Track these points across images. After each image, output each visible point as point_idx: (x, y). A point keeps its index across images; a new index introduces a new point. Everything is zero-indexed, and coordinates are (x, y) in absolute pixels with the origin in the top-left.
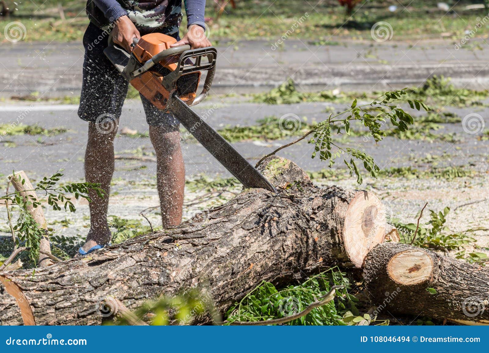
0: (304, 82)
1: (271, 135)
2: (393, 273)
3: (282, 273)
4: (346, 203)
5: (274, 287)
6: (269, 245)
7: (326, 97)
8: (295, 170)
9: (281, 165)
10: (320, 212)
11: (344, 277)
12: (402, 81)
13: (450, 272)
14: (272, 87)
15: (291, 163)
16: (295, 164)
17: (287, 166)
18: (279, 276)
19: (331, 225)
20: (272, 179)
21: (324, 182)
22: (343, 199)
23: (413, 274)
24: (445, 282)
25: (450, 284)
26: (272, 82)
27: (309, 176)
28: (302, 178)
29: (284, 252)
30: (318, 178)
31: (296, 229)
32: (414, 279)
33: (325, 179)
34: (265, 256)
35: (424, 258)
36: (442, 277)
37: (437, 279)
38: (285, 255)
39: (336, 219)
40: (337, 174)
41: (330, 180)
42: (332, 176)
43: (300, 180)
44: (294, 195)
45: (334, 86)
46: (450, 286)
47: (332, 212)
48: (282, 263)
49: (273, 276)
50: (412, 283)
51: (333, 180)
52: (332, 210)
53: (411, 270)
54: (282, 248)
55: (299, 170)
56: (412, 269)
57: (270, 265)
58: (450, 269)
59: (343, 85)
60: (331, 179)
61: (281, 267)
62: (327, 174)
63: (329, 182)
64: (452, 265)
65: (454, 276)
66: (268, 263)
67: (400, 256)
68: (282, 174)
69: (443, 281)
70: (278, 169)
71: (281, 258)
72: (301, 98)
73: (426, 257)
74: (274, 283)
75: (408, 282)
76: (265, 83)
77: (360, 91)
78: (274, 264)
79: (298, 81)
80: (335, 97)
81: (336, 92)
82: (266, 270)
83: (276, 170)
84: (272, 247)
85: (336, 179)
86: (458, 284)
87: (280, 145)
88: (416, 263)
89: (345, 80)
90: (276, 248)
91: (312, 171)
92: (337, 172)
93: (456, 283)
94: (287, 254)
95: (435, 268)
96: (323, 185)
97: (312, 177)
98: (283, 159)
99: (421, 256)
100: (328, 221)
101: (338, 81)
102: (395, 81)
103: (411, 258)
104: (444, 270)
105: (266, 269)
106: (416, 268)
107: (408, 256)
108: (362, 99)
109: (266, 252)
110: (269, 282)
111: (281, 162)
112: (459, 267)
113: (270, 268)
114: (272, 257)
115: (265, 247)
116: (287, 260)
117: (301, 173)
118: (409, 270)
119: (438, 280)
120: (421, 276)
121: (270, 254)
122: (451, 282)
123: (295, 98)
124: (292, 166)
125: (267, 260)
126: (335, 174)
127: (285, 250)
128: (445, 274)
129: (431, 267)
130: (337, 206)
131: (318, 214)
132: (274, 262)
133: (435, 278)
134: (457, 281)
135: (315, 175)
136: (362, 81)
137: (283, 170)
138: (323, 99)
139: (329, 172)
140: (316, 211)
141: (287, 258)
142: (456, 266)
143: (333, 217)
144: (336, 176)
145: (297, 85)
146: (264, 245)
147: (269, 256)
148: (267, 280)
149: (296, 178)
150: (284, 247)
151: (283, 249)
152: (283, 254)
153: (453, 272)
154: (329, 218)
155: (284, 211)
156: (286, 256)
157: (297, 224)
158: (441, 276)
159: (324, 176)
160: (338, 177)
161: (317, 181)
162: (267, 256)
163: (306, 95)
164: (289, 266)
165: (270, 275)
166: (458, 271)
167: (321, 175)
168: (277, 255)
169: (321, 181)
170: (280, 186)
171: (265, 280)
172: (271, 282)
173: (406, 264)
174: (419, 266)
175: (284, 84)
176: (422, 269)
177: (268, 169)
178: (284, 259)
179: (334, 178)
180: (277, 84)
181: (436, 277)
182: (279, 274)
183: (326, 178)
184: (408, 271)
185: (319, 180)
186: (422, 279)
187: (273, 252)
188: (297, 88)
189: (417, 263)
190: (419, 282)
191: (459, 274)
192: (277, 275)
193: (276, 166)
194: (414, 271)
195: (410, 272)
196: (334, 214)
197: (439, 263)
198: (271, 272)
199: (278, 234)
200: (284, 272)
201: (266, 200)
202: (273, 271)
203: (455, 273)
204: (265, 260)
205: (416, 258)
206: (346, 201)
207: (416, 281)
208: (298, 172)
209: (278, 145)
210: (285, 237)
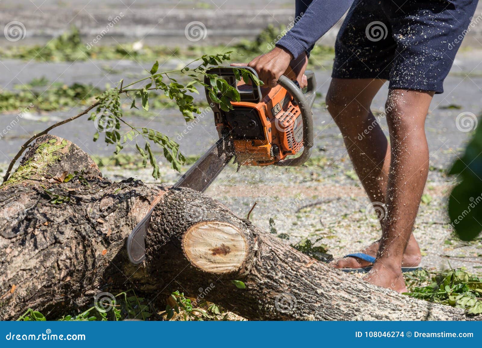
0: (93, 31)
1: (44, 106)
2: (191, 249)
3: (56, 298)
4: (146, 203)
5: (44, 318)
6: (38, 260)
7: (123, 53)
8: (78, 155)
9: (58, 148)
10: (110, 215)
11: (142, 303)
12: (228, 31)
13: (268, 261)
14: (49, 37)
15: (73, 146)
16: (78, 147)
17: (66, 150)
18: (51, 302)
19: (126, 233)
20: (45, 167)
21: (118, 170)
22: (143, 197)
23: (218, 257)
24: (259, 276)
25: (266, 280)
26: (49, 32)
27: (97, 162)
28: (87, 167)
29: (60, 269)
30: (110, 165)
31: (76, 238)
32: (218, 265)
33: (119, 168)
34: (32, 275)
35: (236, 239)
36: (256, 268)
37: (249, 270)
38: (60, 274)
39: (132, 225)
40: (136, 161)
41: (125, 169)
42: (129, 163)
43: (85, 169)
44: (74, 190)
45: (136, 38)
46: (265, 284)
47: (127, 215)
48: (55, 284)
49: (43, 304)
50: (215, 270)
51: (130, 169)
52: (127, 212)
53: (216, 252)
54: (56, 264)
55: (83, 155)
56: (218, 250)
57: (39, 287)
58: (268, 258)
59: (148, 36)
60: (127, 166)
61: (54, 291)
62: (122, 161)
63: (124, 171)
64: (271, 251)
65: (272, 268)
66: (36, 284)
67: (203, 227)
68: (59, 161)
69: (257, 273)
70: (54, 153)
71: (54, 278)
72: (89, 54)
73: (240, 238)
74: (44, 312)
75: (210, 268)
76: (39, 32)
77: (171, 45)
78: (44, 286)
79: (85, 30)
80: (135, 53)
81: (137, 46)
82: (33, 295)
83: (51, 155)
84: (42, 262)
85: (135, 167)
86: (277, 283)
87: (58, 120)
88: (224, 243)
89: (151, 30)
90: (48, 264)
91: (102, 156)
92: (136, 158)
93: (275, 281)
94: (63, 273)
95: (250, 255)
96: (116, 176)
97: (101, 165)
98: (61, 139)
99: (232, 235)
100: (121, 228)
101: (140, 30)
102: (219, 31)
103: (218, 234)
104: (261, 258)
105: (34, 293)
106: (224, 251)
107: (215, 229)
108: (174, 55)
109: (34, 270)
110: (37, 311)
111: (59, 144)
112: (281, 256)
113: (39, 291)
114: (43, 277)
115: (33, 263)
116: (63, 280)
117: (86, 160)
118: (213, 250)
119: (251, 271)
120: (229, 263)
121: (39, 272)
122: (268, 277)
123: (80, 54)
124: (73, 150)
125: (35, 280)
126: (133, 160)
127: (61, 267)
128: (261, 265)
129: (244, 253)
130: (134, 207)
131: (107, 217)
132: (45, 283)
133: (247, 269)
134: (277, 277)
135: (105, 161)
136: (173, 32)
137: (61, 155)
138: (119, 56)
139: (124, 158)
140: (106, 213)
141: (63, 278)
142: (278, 253)
143: (128, 222)
144: (134, 164)
145: (85, 36)
146: (31, 260)
147: (38, 275)
148: (34, 308)
149: (78, 167)
150: (59, 262)
151: (58, 265)
152: (58, 272)
153: (272, 262)
154: (123, 223)
155: (61, 212)
156: (62, 276)
157: (79, 232)
158: (256, 266)
159: (117, 163)
160: (137, 165)
161: (109, 170)
162: (35, 275)
163: (97, 49)
164: (66, 289)
165: (38, 301)
166: (279, 262)
167: (114, 161)
168: (49, 274)
169: (113, 170)
170: (56, 177)
171: (31, 308)
172: (40, 311)
173: (210, 241)
174: (228, 248)
175: (65, 34)
176: (232, 253)
177: (40, 153)
178: (59, 280)
179: (131, 166)
180: (56, 34)
181: (249, 267)
182: (52, 300)
183: (120, 165)
184: (212, 252)
185: (110, 168)
186: (230, 268)
187: (44, 269)
188: (83, 40)
189: (227, 244)
190: (225, 272)
191: (280, 268)
192: (48, 301)
193: (52, 149)
194: (219, 253)
195: (214, 254)
196: (130, 218)
197: (256, 248)
198: (40, 297)
199: (52, 245)
200: (58, 297)
201: (36, 196)
202: (43, 296)
203: (276, 265)
204: (32, 280)
205: (226, 236)
206: (147, 200)
207: (221, 269)
208: (81, 158)
209: (56, 119)
210: (60, 249)
